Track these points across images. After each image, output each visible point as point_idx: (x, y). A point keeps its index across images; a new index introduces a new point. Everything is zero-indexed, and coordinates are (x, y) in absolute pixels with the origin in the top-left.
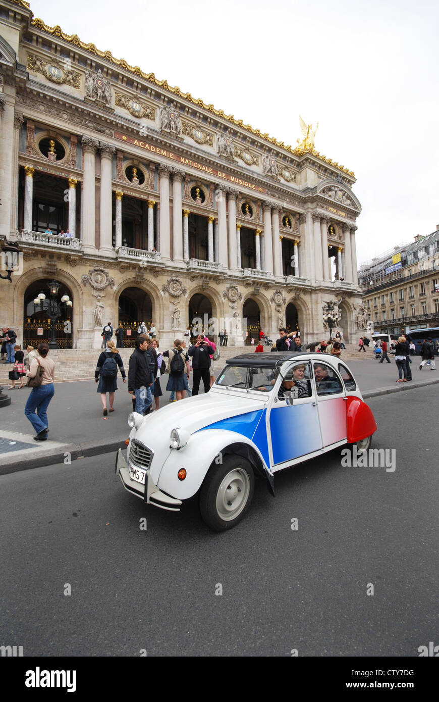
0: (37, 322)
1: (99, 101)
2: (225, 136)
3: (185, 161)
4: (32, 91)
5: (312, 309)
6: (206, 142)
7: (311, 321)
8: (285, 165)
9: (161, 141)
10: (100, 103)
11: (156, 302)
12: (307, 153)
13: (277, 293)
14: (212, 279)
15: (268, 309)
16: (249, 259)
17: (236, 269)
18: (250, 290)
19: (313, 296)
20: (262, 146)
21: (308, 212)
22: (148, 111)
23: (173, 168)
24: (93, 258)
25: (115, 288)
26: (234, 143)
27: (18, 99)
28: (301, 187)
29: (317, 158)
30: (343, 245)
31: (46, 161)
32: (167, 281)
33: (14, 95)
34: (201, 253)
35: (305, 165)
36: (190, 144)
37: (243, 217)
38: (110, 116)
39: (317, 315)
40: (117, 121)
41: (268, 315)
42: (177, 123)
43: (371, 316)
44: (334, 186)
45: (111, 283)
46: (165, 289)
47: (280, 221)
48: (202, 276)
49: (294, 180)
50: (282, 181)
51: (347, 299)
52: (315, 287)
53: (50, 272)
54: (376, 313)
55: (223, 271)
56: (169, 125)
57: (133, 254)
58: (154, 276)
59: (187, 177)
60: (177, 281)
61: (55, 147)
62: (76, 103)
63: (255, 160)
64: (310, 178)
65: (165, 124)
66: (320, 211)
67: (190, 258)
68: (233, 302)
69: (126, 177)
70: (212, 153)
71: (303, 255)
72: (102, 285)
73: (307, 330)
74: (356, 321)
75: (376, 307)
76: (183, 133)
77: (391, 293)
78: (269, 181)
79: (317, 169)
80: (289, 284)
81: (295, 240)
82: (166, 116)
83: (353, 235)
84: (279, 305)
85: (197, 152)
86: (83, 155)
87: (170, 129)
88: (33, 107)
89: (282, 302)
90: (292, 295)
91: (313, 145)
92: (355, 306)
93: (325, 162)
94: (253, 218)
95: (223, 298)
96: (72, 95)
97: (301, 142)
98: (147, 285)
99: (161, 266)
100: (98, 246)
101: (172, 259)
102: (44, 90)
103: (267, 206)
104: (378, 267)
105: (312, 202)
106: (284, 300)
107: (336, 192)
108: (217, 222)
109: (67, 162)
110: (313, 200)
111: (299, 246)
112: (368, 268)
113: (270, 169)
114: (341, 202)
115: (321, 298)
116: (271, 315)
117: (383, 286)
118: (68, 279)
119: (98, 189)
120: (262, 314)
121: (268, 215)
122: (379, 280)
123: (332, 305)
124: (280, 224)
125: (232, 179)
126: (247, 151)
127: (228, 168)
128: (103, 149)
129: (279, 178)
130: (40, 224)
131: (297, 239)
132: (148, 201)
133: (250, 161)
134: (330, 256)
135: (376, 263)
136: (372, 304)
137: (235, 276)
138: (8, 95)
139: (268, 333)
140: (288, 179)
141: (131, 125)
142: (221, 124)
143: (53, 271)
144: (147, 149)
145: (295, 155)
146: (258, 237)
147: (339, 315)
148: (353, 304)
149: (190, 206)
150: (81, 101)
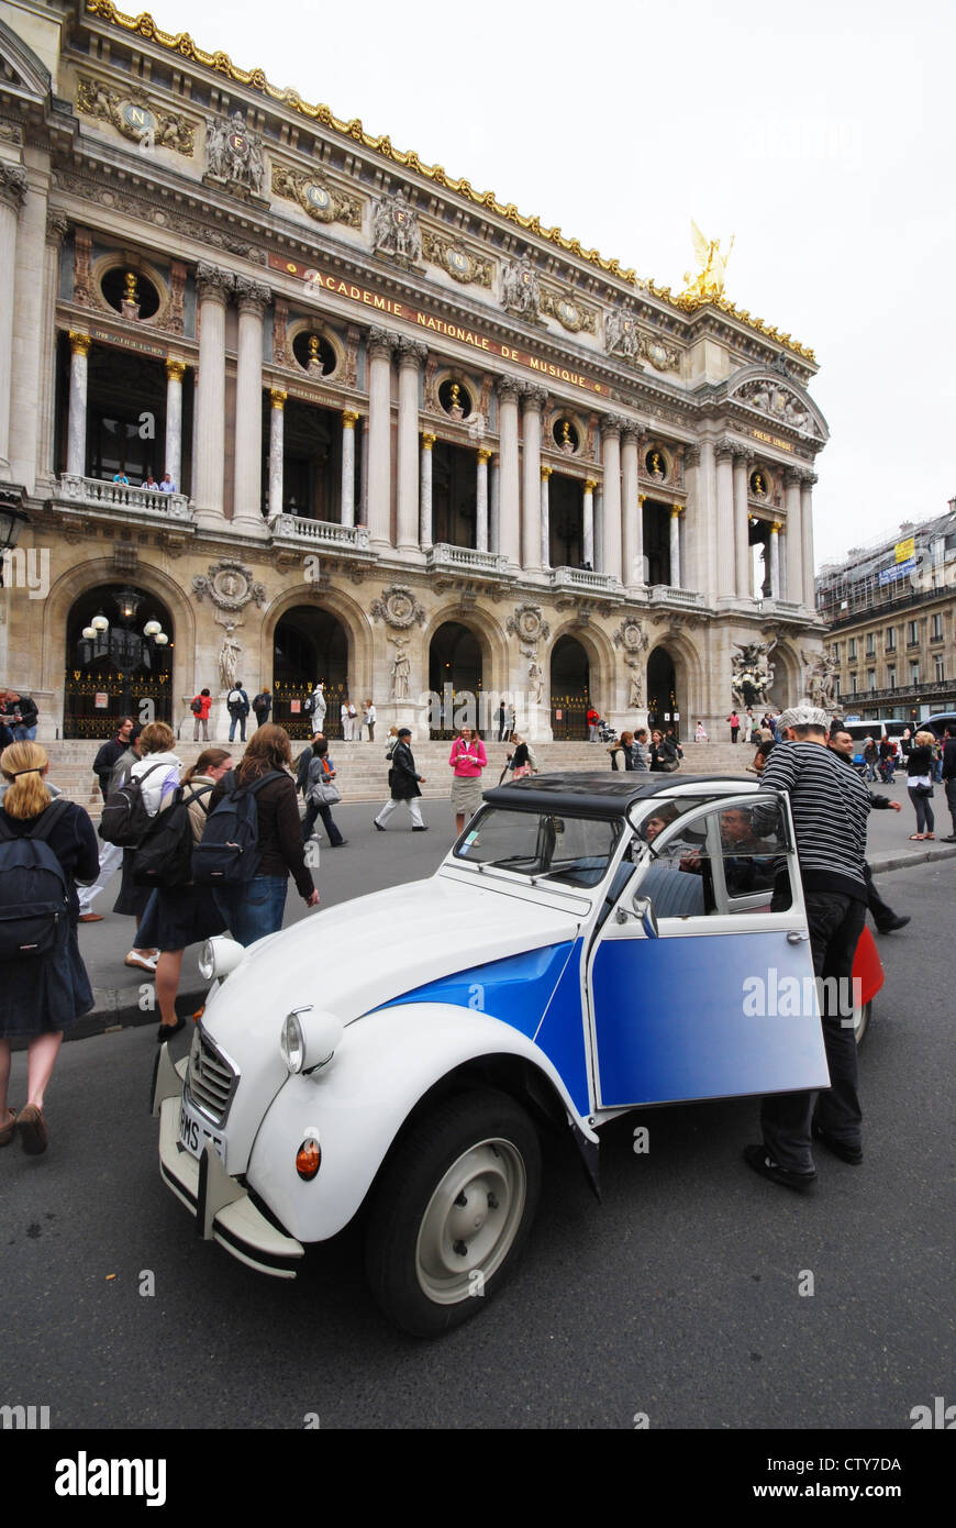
0: (94, 679)
1: (237, 184)
2: (519, 264)
3: (427, 322)
4: (86, 160)
5: (708, 661)
6: (476, 279)
7: (705, 688)
8: (655, 333)
9: (375, 276)
10: (239, 188)
11: (357, 639)
12: (707, 304)
13: (629, 623)
14: (483, 590)
15: (608, 660)
16: (568, 547)
17: (538, 569)
18: (569, 616)
19: (712, 631)
20: (603, 289)
21: (704, 441)
22: (347, 207)
23: (400, 338)
24: (218, 539)
25: (266, 607)
26: (540, 281)
27: (54, 179)
28: (691, 383)
29: (728, 315)
30: (784, 516)
31: (116, 320)
32: (383, 592)
33: (47, 170)
34: (460, 533)
35: (702, 332)
36: (441, 283)
37: (555, 451)
38: (261, 218)
39: (720, 674)
40: (276, 229)
41: (608, 674)
42: (410, 234)
43: (841, 681)
44: (767, 382)
45: (258, 596)
46: (377, 612)
47: (640, 460)
48: (460, 583)
49: (675, 366)
50: (648, 368)
51: (789, 640)
52: (717, 613)
53: (123, 569)
54: (854, 674)
55: (507, 573)
56: (392, 240)
57: (307, 530)
58: (353, 581)
59: (431, 356)
60: (405, 593)
61: (137, 289)
62: (185, 188)
63: (587, 319)
64: (712, 363)
65: (384, 236)
66: (733, 438)
67: (436, 539)
68: (530, 642)
69: (293, 357)
70: (489, 303)
71: (690, 540)
72: (238, 600)
73: (695, 709)
74: (808, 691)
75: (853, 659)
76: (424, 257)
77: (890, 629)
78: (618, 369)
79: (728, 341)
80: (658, 603)
81: (672, 505)
82: (387, 217)
83: (806, 496)
84: (633, 652)
85: (454, 300)
86: (199, 307)
87: (395, 249)
88: (88, 197)
89: (639, 645)
90: (663, 629)
91: (722, 287)
92: (807, 658)
93: (749, 326)
94: (576, 454)
95: (507, 634)
96: (177, 170)
97: (693, 280)
98: (339, 601)
99: (369, 559)
100: (229, 511)
101: (394, 544)
102: (114, 159)
103: (611, 426)
104: (860, 570)
105: (715, 419)
106: (645, 641)
107: (770, 395)
108: (497, 462)
109: (163, 323)
110: (719, 413)
111: (681, 519)
112: (837, 572)
113: (621, 342)
114: (782, 418)
115: (730, 636)
116: (615, 671)
117: (872, 613)
118: (163, 585)
119: (231, 384)
120: (593, 672)
121: (613, 446)
122: (863, 599)
123: (755, 653)
124: (640, 468)
125: (534, 363)
126: (569, 301)
127: (524, 337)
128: (243, 293)
129: (641, 361)
130: (106, 463)
131: (677, 503)
132: (343, 411)
133: (575, 324)
134: (752, 541)
135: (857, 559)
136: (844, 652)
137: (535, 585)
138: (31, 170)
140: (662, 365)
141: (305, 237)
142: (512, 237)
143: (130, 566)
144: (342, 293)
145: (680, 310)
146: (588, 497)
147: (769, 676)
148: (802, 652)
149: (437, 425)
150: (195, 183)
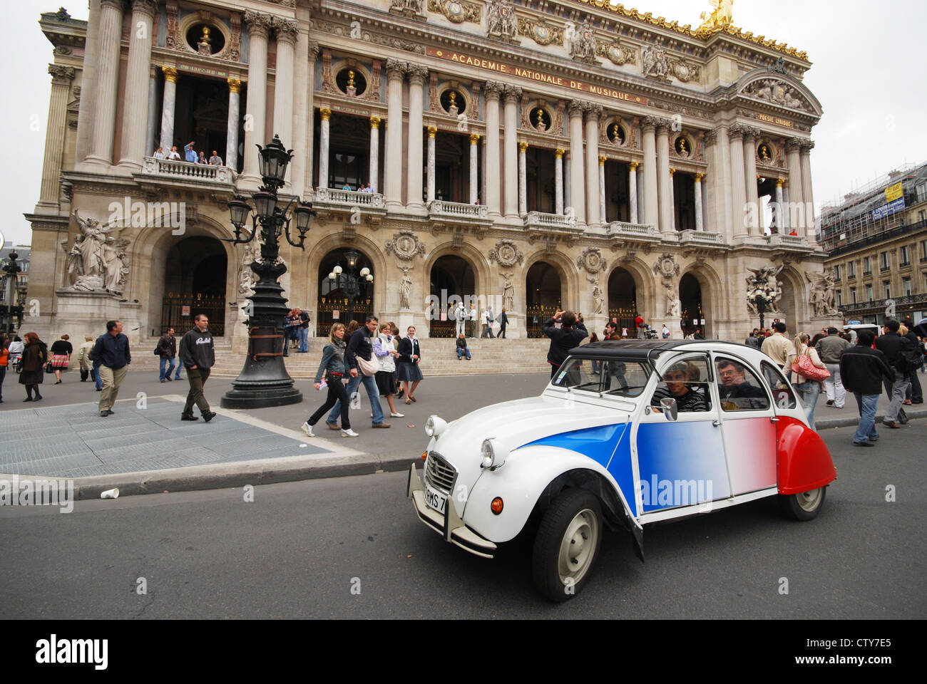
0: (332, 302)
1: (408, 10)
2: (581, 27)
3: (522, 73)
4: (328, 10)
5: (727, 282)
6: (553, 41)
7: (725, 301)
8: (680, 57)
9: (489, 50)
10: (409, 12)
11: (480, 274)
12: (719, 32)
13: (665, 257)
14: (561, 240)
15: (649, 282)
16: (619, 208)
17: (598, 224)
18: (621, 254)
19: (729, 261)
20: (641, 33)
21: (720, 127)
22: (471, 11)
23: (505, 85)
24: (398, 218)
25: (426, 257)
26: (597, 36)
27: (312, 24)
28: (709, 87)
29: (736, 37)
30: (787, 174)
31: (344, 99)
32: (496, 245)
33: (307, 19)
34: (545, 203)
35: (716, 51)
36: (530, 48)
37: (609, 145)
38: (422, 28)
39: (736, 291)
40: (430, 32)
41: (650, 293)
42: (510, 20)
43: (842, 294)
44: (769, 80)
45: (421, 251)
46: (493, 257)
47: (670, 145)
48: (545, 236)
49: (696, 78)
50: (675, 82)
51: (794, 264)
52: (733, 247)
53: (348, 239)
54: (853, 289)
55: (577, 228)
56: (499, 26)
57: (450, 209)
58: (478, 238)
59: (525, 94)
60: (510, 244)
61: (354, 79)
62: (380, 17)
63: (630, 55)
64: (725, 71)
65: (494, 25)
66: (742, 122)
67: (529, 210)
68: (593, 273)
69: (441, 106)
70: (562, 55)
71: (710, 196)
72: (410, 254)
73: (718, 316)
74: (812, 302)
75: (852, 277)
76: (519, 33)
77: (884, 254)
78: (653, 85)
79: (736, 55)
80: (686, 242)
81: (696, 174)
82: (496, 13)
83: (805, 157)
84: (668, 277)
85: (539, 57)
86: (388, 84)
87: (501, 31)
88: (329, 31)
89: (672, 272)
90: (691, 260)
91: (730, 18)
92: (810, 277)
93: (752, 42)
94: (625, 145)
95: (577, 268)
96: (375, 8)
97: (708, 16)
98: (469, 251)
99: (487, 224)
100: (405, 201)
101: (503, 214)
102: (342, 8)
103: (649, 124)
104: (856, 210)
105: (728, 110)
106: (677, 269)
107: (772, 88)
108: (568, 156)
109: (368, 97)
110: (728, 106)
111: (703, 183)
112: (836, 212)
113: (654, 67)
114: (782, 104)
115: (744, 263)
116: (654, 290)
117: (868, 242)
118: (369, 246)
119: (405, 126)
120: (638, 292)
121: (650, 138)
122: (859, 231)
123: (765, 275)
124: (670, 150)
125: (593, 89)
126: (616, 45)
127: (585, 73)
128: (412, 73)
129: (670, 78)
130: (338, 179)
131: (700, 172)
132: (470, 135)
133: (622, 59)
134: (761, 193)
135: (851, 201)
136: (844, 273)
137: (596, 235)
138: (301, 21)
139: (650, 321)
140: (685, 78)
141: (448, 34)
142: (576, 10)
143: (351, 237)
144: (469, 64)
145: (698, 39)
146: (633, 174)
147: (778, 291)
148: (805, 273)
149: (529, 137)
150: (385, 13)
